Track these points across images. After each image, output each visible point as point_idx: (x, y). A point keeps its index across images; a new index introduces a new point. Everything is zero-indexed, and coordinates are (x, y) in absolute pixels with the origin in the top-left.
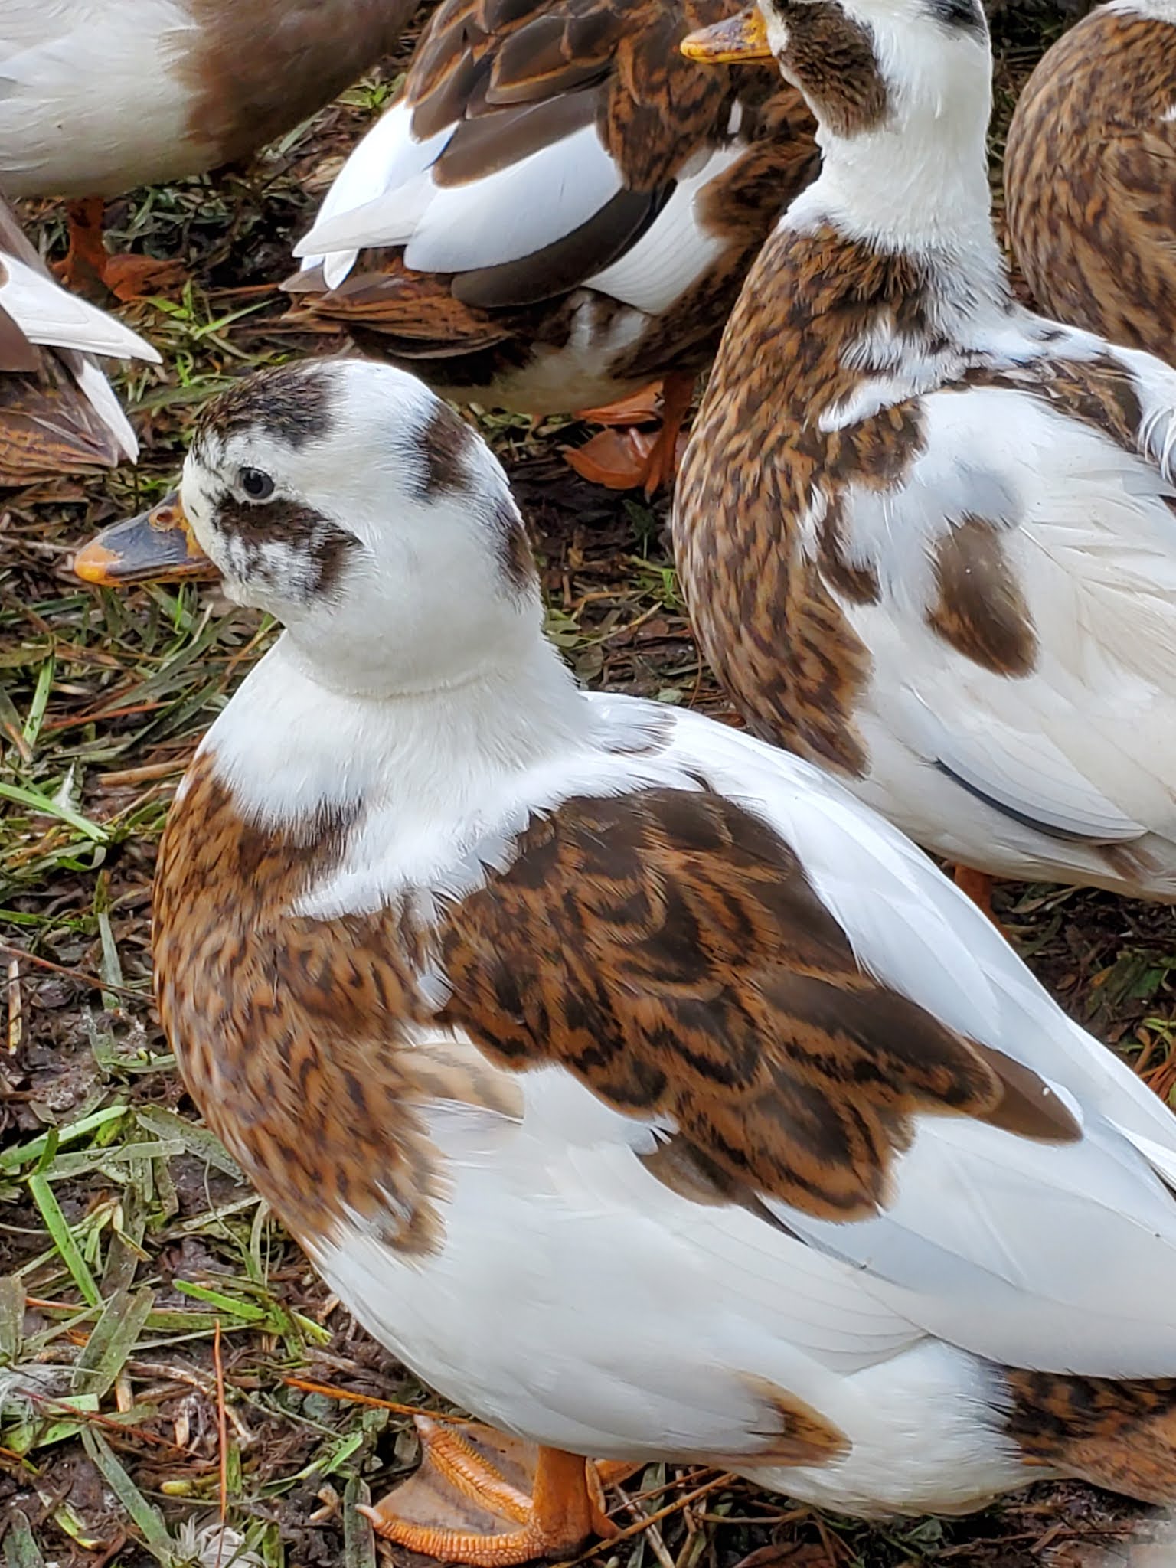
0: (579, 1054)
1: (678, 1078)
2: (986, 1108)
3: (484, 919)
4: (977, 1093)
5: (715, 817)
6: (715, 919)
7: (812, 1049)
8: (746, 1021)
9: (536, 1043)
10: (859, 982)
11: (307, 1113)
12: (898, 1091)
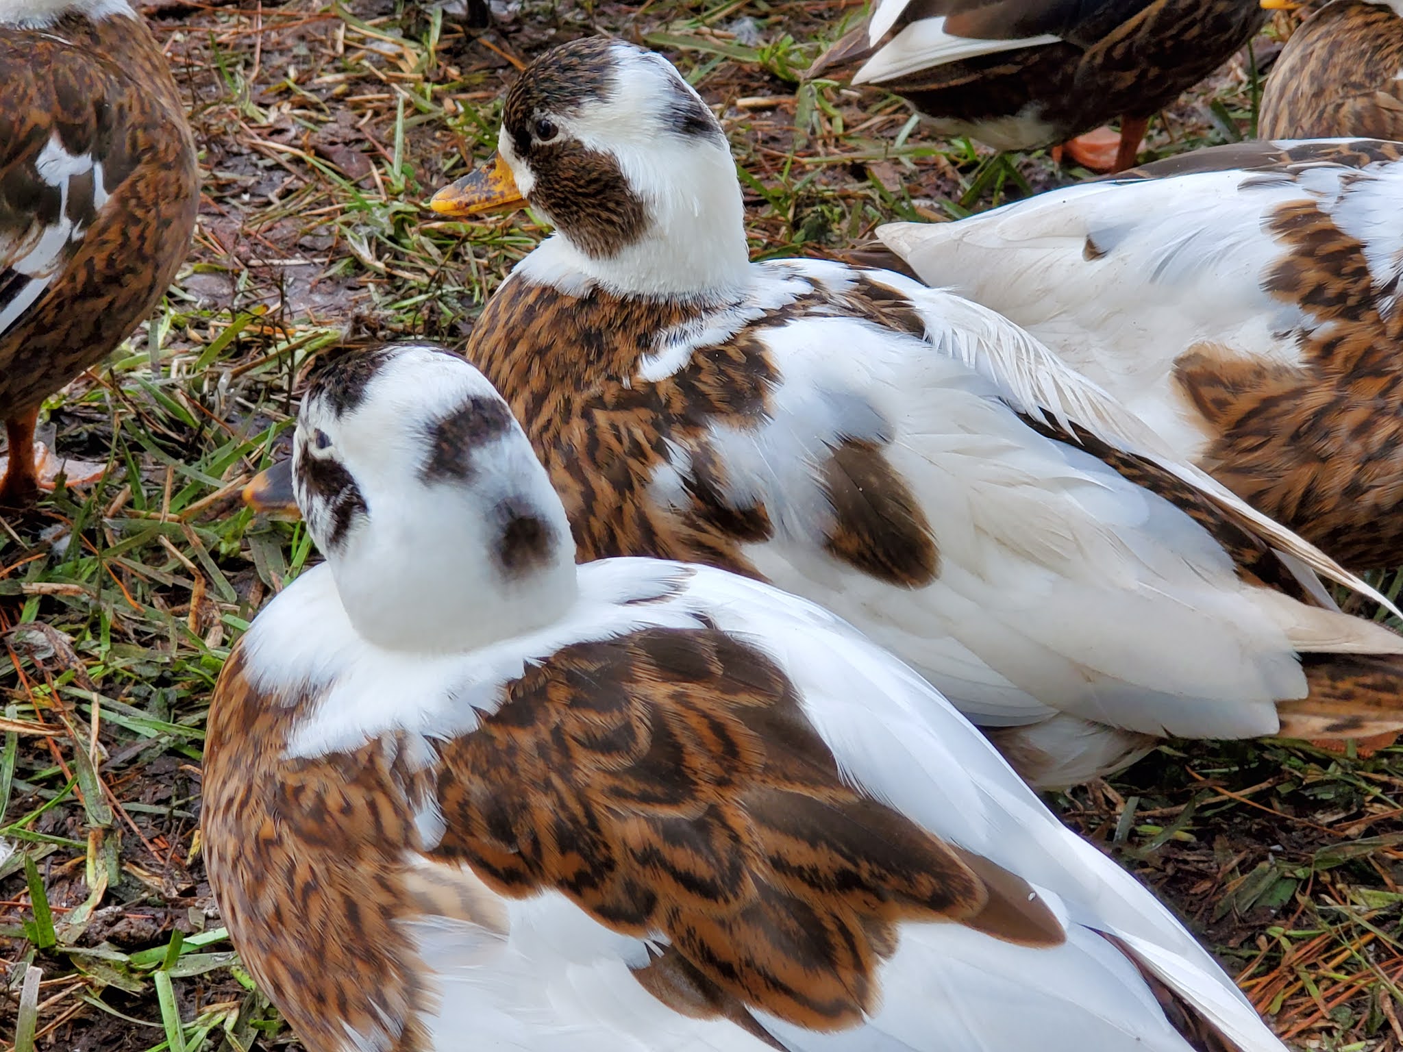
0: (571, 878)
1: (667, 895)
2: (969, 912)
3: (475, 757)
4: (960, 899)
5: (707, 649)
6: (700, 744)
7: (794, 861)
8: (731, 837)
9: (531, 870)
10: (843, 797)
11: (309, 936)
12: (881, 898)
